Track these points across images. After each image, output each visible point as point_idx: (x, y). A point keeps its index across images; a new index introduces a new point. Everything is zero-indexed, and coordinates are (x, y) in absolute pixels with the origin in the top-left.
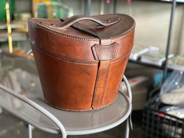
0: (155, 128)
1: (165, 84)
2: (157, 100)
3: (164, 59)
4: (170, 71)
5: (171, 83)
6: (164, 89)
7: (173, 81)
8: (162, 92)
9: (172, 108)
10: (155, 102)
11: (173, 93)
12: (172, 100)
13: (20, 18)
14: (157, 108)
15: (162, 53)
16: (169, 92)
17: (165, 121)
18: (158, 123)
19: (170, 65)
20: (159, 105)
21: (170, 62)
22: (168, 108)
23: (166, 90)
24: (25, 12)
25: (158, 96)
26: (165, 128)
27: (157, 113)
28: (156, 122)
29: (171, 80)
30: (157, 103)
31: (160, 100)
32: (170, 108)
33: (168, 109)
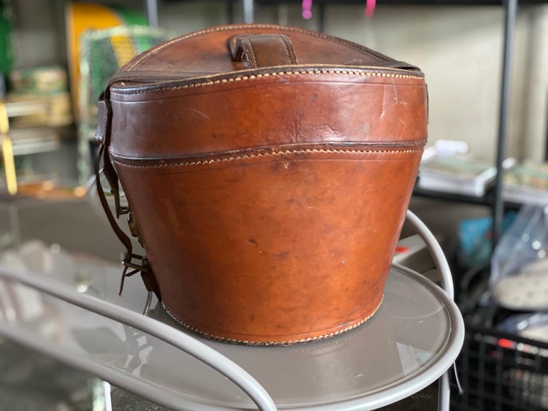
0: (490, 387)
1: (501, 250)
2: (484, 299)
3: (490, 173)
4: (513, 209)
5: (519, 246)
6: (502, 265)
7: (525, 237)
8: (495, 274)
9: (535, 319)
10: (478, 307)
11: (529, 274)
12: (530, 295)
13: (29, 85)
14: (488, 324)
15: (479, 158)
16: (516, 272)
17: (519, 360)
18: (499, 368)
19: (511, 190)
20: (491, 313)
21: (508, 182)
22: (521, 321)
23: (508, 268)
24: (45, 64)
25: (486, 288)
26: (521, 382)
27: (491, 340)
28: (491, 368)
29: (519, 236)
30: (487, 308)
31: (491, 299)
32: (528, 321)
33: (522, 325)
